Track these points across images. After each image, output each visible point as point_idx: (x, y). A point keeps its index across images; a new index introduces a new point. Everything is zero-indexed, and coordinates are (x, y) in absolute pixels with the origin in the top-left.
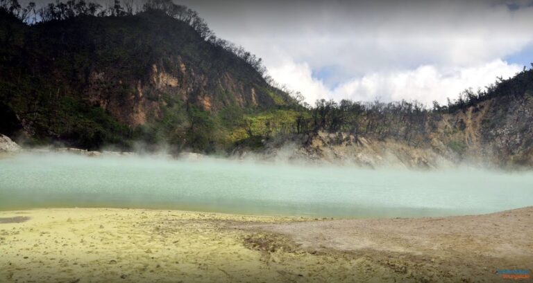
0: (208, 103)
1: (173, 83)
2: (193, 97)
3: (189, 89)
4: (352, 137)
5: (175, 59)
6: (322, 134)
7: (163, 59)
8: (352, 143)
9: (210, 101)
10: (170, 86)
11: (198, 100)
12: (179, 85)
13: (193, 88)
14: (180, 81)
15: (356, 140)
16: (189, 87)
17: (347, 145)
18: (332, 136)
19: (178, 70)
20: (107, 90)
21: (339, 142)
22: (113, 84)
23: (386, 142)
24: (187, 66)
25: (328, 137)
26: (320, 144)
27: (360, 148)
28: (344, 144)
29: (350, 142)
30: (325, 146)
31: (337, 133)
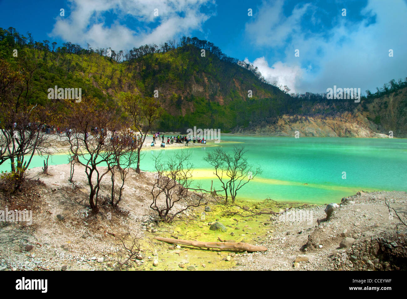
0: (222, 100)
1: (201, 90)
2: (213, 97)
3: (210, 92)
4: (304, 118)
5: (201, 75)
6: (285, 117)
7: (194, 77)
8: (303, 121)
9: (223, 99)
10: (199, 91)
11: (216, 99)
12: (204, 91)
13: (213, 91)
14: (205, 88)
15: (306, 119)
16: (210, 91)
17: (299, 123)
18: (291, 117)
19: (203, 82)
20: (164, 98)
21: (295, 121)
22: (167, 94)
23: (326, 120)
24: (209, 79)
25: (289, 118)
26: (283, 122)
27: (308, 124)
28: (298, 122)
29: (302, 121)
30: (286, 124)
31: (295, 116)
